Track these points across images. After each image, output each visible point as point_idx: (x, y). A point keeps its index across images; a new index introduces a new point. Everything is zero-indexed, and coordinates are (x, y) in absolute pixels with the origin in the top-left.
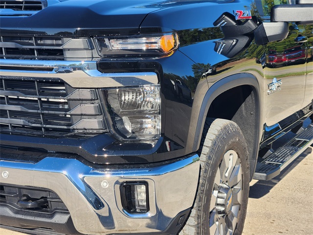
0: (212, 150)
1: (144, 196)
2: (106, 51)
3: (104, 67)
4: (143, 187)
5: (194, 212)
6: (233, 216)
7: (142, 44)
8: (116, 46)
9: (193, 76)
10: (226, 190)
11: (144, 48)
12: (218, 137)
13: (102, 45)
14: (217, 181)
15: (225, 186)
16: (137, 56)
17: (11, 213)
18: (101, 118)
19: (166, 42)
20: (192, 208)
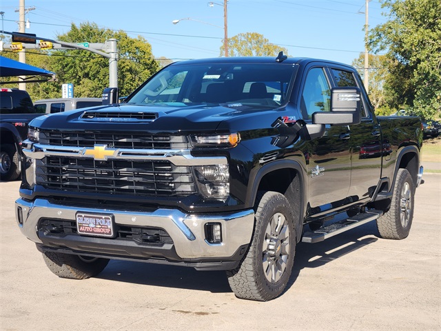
0: (264, 209)
1: (219, 233)
2: (196, 144)
3: (195, 153)
4: (218, 227)
5: (251, 248)
6: (282, 261)
7: (218, 140)
8: (202, 140)
9: (251, 161)
10: (276, 240)
11: (219, 142)
12: (268, 202)
13: (194, 140)
14: (268, 231)
15: (275, 238)
16: (215, 147)
17: (135, 245)
18: (193, 184)
19: (233, 139)
20: (250, 245)
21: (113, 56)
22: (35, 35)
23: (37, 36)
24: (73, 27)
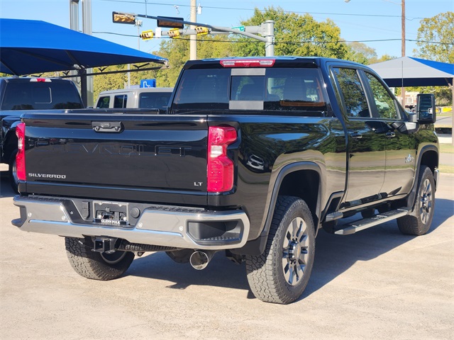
21: (269, 40)
22: (182, 19)
23: (185, 20)
24: (256, 11)
